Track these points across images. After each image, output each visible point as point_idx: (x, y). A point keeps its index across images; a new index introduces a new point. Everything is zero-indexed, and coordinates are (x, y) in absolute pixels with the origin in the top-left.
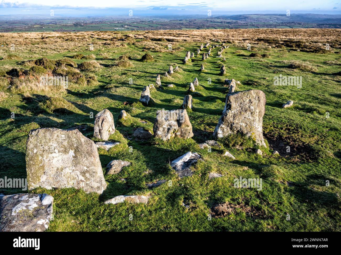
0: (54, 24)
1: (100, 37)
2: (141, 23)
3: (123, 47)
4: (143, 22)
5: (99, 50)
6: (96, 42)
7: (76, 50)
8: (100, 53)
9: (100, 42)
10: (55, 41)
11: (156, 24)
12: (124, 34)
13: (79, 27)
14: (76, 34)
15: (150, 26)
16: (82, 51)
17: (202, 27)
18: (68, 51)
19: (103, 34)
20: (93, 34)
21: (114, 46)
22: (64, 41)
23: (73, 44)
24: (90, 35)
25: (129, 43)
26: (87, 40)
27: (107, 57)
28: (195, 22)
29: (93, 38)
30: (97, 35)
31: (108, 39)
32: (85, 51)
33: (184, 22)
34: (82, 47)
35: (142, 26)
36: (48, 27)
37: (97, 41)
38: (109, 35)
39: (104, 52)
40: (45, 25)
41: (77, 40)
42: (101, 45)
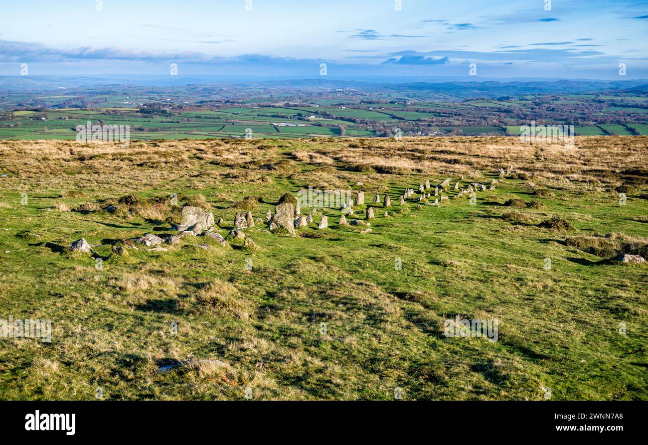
0: (76, 106)
1: (218, 158)
2: (365, 106)
3: (264, 184)
4: (370, 103)
5: (213, 188)
6: (208, 172)
7: (168, 187)
8: (214, 192)
9: (216, 172)
10: (115, 167)
11: (417, 111)
12: (287, 150)
13: (158, 118)
14: (156, 149)
15: (394, 117)
16: (180, 189)
17: (580, 121)
18: (152, 188)
19: (227, 150)
20: (202, 147)
21: (244, 181)
22: (136, 167)
23: (158, 175)
24: (194, 152)
25: (281, 175)
26: (189, 165)
27: (224, 199)
28: (553, 106)
29: (202, 162)
30: (211, 150)
31: (238, 164)
32: (186, 190)
33: (514, 104)
34: (179, 181)
35: (367, 116)
36: (58, 115)
37: (210, 169)
38: (243, 154)
39: (221, 191)
40: (50, 109)
41: (164, 165)
42: (218, 177)
